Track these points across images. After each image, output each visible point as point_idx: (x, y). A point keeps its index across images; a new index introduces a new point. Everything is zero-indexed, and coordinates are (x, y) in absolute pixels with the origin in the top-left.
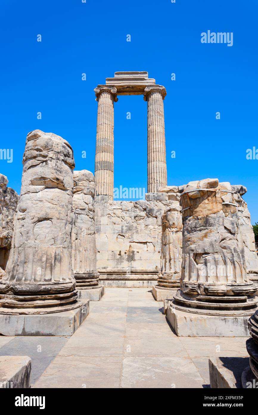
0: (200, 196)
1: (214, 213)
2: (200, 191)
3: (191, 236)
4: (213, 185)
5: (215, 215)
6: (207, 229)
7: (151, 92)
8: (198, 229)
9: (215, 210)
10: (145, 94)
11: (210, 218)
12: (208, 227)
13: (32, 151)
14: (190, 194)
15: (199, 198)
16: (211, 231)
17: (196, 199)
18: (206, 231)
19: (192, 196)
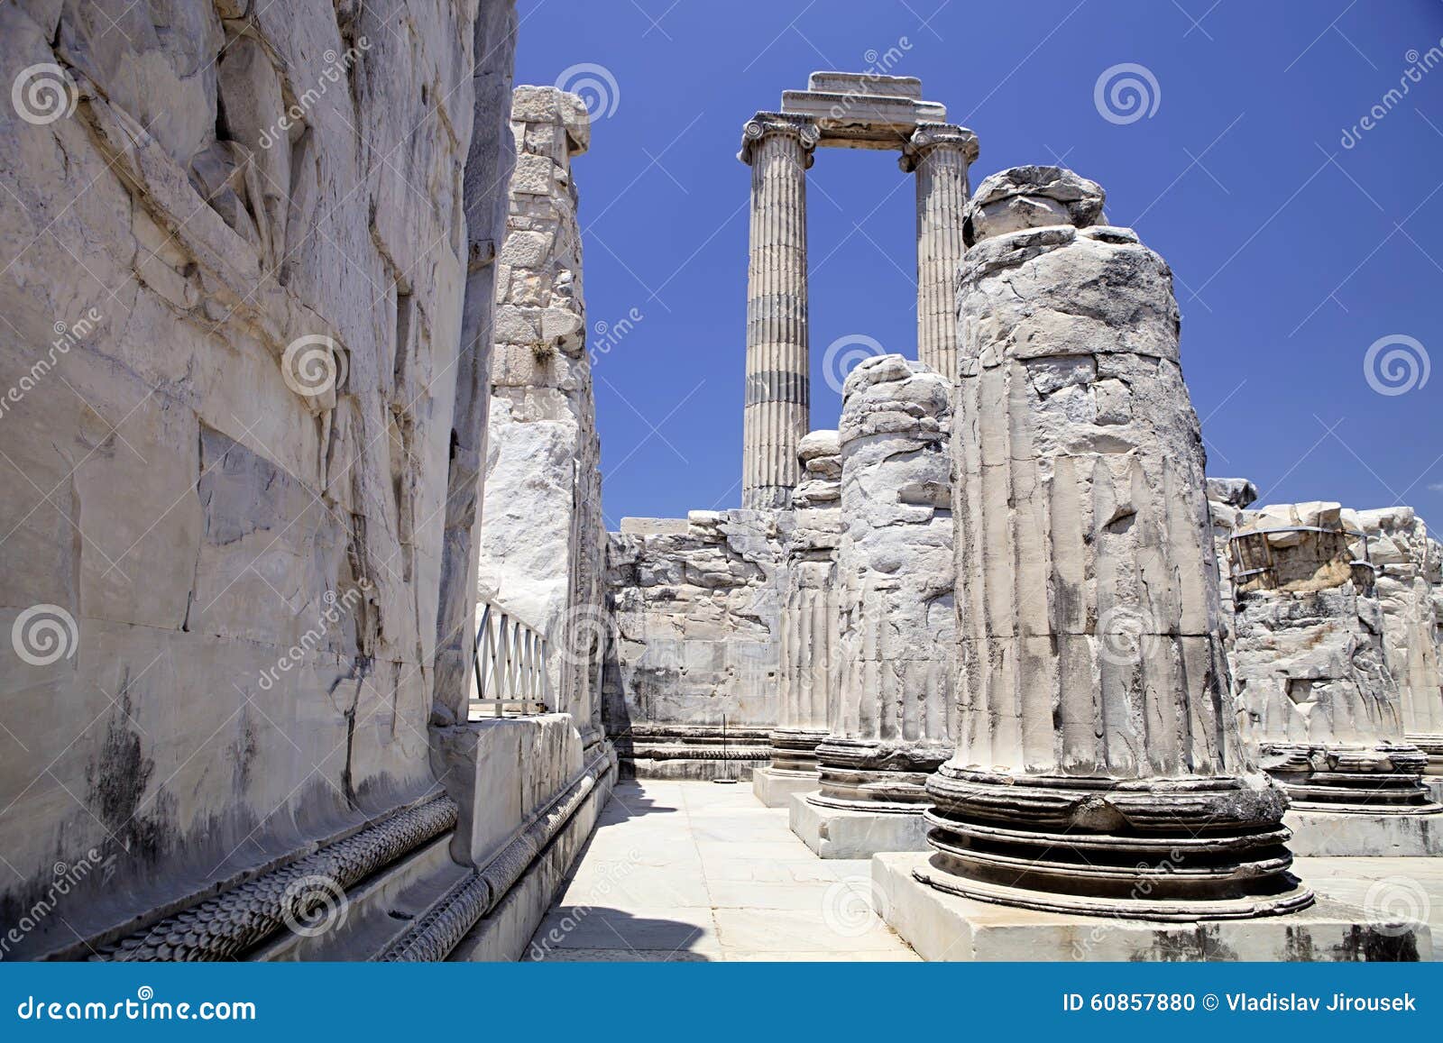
0: (1297, 543)
1: (1336, 586)
2: (1300, 531)
3: (1276, 639)
4: (1330, 518)
5: (1338, 590)
6: (1320, 621)
7: (932, 147)
8: (1296, 622)
9: (1337, 579)
10: (909, 152)
11: (1326, 598)
12: (1323, 619)
13: (897, 414)
14: (1273, 537)
15: (1295, 547)
16: (1331, 629)
17: (1287, 549)
18: (1319, 626)
19: (1277, 542)
